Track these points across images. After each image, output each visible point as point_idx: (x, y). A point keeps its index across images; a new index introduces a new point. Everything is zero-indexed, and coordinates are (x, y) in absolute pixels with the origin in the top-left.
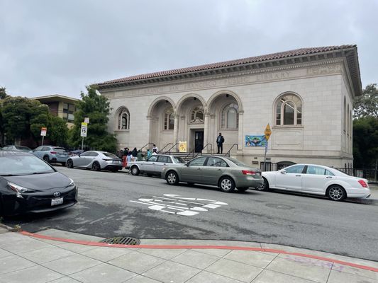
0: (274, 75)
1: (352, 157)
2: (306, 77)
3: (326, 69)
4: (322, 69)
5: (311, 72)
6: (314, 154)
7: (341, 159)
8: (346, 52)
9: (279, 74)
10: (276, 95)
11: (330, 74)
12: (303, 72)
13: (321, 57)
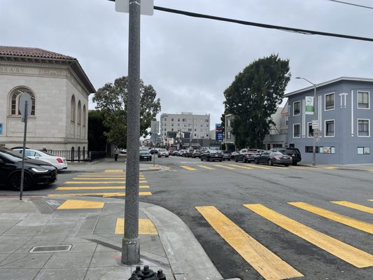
0: (9, 69)
1: (87, 141)
2: (38, 76)
3: (55, 72)
4: (51, 71)
5: (42, 72)
6: (44, 140)
7: (65, 143)
8: (69, 62)
9: (15, 69)
10: (11, 87)
11: (58, 76)
12: (36, 71)
13: (50, 62)
